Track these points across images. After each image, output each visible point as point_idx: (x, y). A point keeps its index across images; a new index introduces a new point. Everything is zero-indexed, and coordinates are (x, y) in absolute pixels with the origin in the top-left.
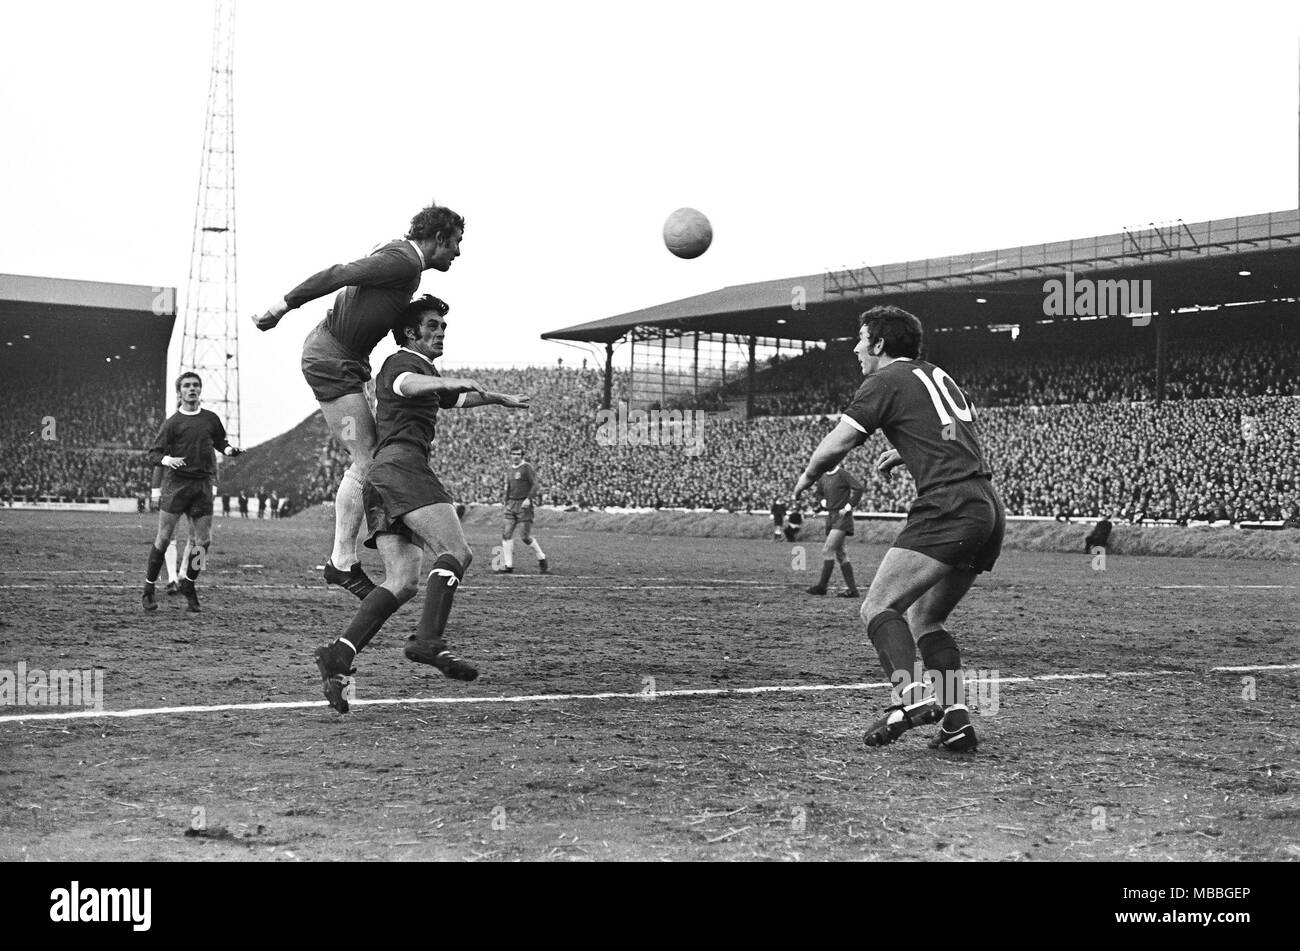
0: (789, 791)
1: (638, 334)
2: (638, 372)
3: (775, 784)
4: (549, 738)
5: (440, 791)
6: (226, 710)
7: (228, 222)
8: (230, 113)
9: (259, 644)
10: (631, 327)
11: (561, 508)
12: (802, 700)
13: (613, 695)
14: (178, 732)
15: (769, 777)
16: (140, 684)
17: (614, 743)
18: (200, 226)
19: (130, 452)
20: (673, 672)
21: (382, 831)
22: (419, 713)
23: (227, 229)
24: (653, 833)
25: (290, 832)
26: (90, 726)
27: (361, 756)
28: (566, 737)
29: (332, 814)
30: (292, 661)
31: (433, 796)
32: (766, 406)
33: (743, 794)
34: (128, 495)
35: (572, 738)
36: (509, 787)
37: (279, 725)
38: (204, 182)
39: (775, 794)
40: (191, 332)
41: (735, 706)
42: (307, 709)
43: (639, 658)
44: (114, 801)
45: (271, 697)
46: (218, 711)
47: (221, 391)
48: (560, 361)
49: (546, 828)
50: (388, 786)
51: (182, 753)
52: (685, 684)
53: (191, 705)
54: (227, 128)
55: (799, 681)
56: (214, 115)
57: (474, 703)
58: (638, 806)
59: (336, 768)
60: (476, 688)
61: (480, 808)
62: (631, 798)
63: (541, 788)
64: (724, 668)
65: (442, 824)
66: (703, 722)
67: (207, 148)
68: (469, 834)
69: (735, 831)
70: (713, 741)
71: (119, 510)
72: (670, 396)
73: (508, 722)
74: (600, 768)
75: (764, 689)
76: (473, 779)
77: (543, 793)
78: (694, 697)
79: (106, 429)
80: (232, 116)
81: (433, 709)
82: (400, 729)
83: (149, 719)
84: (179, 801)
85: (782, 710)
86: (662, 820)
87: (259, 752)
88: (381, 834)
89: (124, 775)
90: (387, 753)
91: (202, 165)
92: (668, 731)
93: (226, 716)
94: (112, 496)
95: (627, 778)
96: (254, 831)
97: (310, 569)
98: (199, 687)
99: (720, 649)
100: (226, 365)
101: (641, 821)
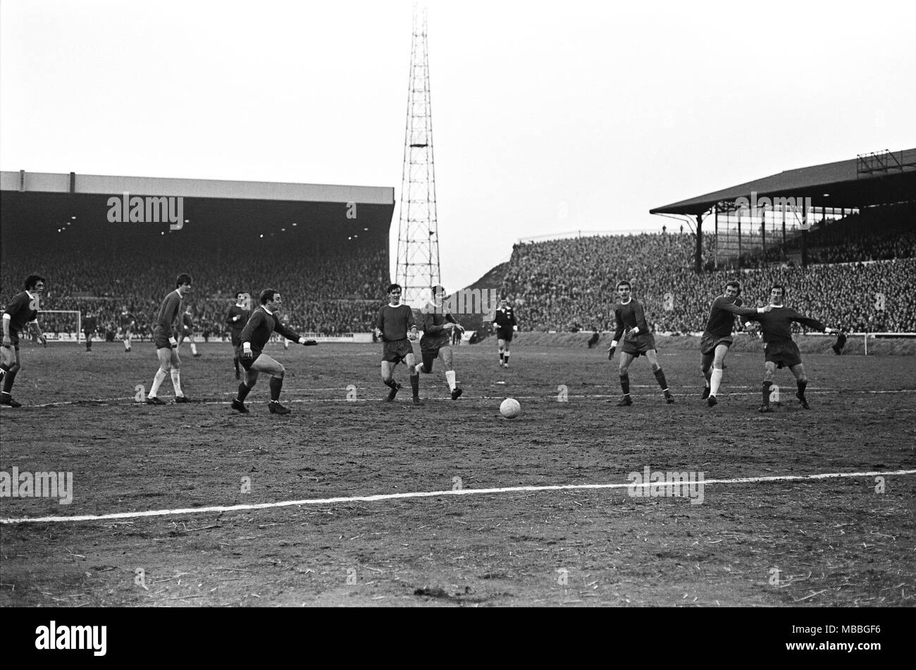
0: (853, 560)
1: (720, 208)
2: (722, 234)
3: (843, 555)
4: (671, 517)
5: (594, 559)
6: (440, 495)
7: (427, 140)
8: (426, 64)
9: (459, 443)
10: (715, 203)
11: (668, 334)
12: (858, 485)
13: (715, 481)
14: (407, 513)
15: (837, 549)
16: (379, 475)
17: (719, 521)
18: (409, 143)
19: (366, 301)
20: (758, 462)
21: (553, 591)
22: (575, 497)
23: (426, 145)
24: (753, 595)
25: (487, 591)
26: (346, 508)
27: (535, 531)
28: (684, 516)
29: (517, 577)
30: (483, 456)
31: (589, 563)
32: (816, 256)
33: (819, 563)
34: (366, 331)
35: (688, 517)
36: (643, 556)
37: (476, 506)
38: (410, 113)
39: (843, 562)
40: (405, 217)
41: (807, 490)
42: (496, 494)
43: (733, 451)
44: (364, 566)
45: (470, 485)
46: (434, 496)
47: (426, 257)
48: (664, 228)
49: (674, 590)
50: (556, 555)
51: (410, 529)
52: (769, 471)
53: (414, 492)
54: (425, 75)
55: (854, 469)
56: (415, 66)
57: (613, 489)
58: (741, 572)
59: (518, 540)
60: (615, 476)
61: (624, 573)
62: (734, 565)
63: (668, 557)
64: (795, 458)
65: (596, 586)
66: (784, 504)
67: (412, 89)
68: (617, 594)
69: (815, 594)
70: (793, 519)
71: (360, 341)
72: (745, 251)
73: (640, 504)
74: (709, 541)
75: (828, 475)
76: (618, 550)
77: (669, 561)
78: (775, 482)
79: (350, 286)
80: (428, 66)
81: (585, 493)
82: (563, 510)
83: (387, 502)
84: (409, 567)
85: (842, 493)
86: (759, 583)
87: (464, 527)
88: (553, 594)
89: (370, 546)
90: (554, 529)
91: (409, 101)
92: (758, 511)
93: (439, 500)
94: (355, 331)
95: (731, 550)
96: (462, 591)
97: (493, 384)
98: (419, 477)
99: (792, 443)
100: (429, 239)
101: (743, 584)
